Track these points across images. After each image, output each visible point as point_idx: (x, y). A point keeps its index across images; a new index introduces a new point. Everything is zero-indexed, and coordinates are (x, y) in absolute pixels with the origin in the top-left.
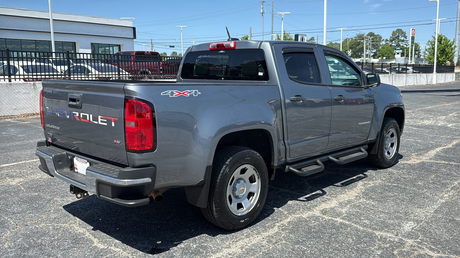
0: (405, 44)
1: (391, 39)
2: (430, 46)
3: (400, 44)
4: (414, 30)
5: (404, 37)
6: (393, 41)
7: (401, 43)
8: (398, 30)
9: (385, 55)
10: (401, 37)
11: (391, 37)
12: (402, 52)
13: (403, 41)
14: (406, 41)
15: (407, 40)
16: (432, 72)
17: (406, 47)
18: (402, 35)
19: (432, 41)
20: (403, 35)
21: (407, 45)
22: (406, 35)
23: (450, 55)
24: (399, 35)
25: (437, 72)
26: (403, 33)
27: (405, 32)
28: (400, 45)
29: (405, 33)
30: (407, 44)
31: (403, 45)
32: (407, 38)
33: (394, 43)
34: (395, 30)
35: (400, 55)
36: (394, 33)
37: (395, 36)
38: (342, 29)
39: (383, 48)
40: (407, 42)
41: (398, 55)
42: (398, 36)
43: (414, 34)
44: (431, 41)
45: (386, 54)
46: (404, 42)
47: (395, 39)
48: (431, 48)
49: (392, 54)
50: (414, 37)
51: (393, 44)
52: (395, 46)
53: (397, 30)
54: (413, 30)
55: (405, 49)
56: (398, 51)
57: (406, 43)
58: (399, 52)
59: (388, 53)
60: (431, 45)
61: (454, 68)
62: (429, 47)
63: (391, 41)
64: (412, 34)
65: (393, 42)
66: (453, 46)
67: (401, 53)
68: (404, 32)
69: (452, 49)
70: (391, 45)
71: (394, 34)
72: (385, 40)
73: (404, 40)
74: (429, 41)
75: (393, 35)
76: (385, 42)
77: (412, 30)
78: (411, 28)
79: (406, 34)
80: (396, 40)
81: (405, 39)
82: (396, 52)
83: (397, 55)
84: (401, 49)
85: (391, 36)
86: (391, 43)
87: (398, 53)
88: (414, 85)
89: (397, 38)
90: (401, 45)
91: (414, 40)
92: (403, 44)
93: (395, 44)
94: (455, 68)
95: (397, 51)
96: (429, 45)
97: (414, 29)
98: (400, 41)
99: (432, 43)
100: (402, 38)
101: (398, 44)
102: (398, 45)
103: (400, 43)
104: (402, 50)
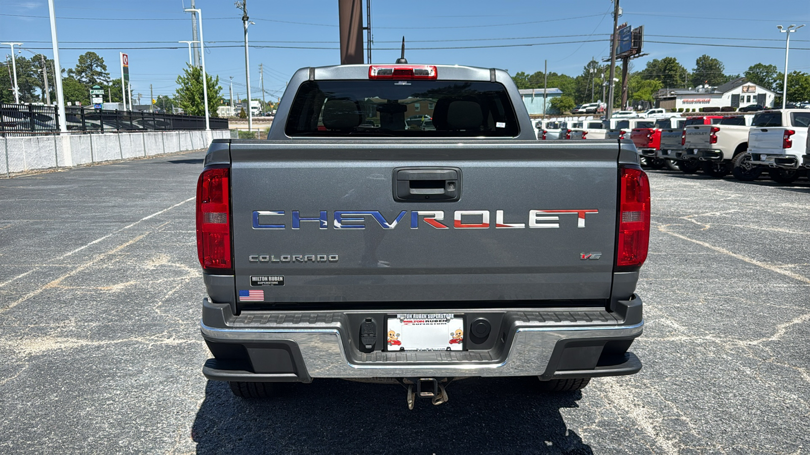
0: (104, 79)
1: (79, 68)
2: (182, 86)
3: (95, 79)
4: (127, 56)
5: (101, 67)
6: (83, 74)
7: (97, 78)
8: (89, 53)
9: (71, 98)
10: (97, 66)
11: (78, 67)
12: (103, 93)
13: (100, 74)
14: (105, 74)
15: (106, 72)
16: (203, 128)
17: (107, 84)
18: (97, 64)
19: (184, 78)
20: (99, 64)
21: (107, 82)
22: (104, 64)
23: (214, 102)
24: (91, 63)
25: (211, 129)
26: (98, 60)
27: (102, 58)
28: (96, 81)
29: (101, 60)
30: (109, 80)
31: (102, 81)
32: (107, 68)
33: (85, 76)
34: (84, 55)
35: (102, 98)
36: (82, 59)
37: (84, 64)
38: (12, 44)
39: (67, 85)
40: (108, 76)
41: (98, 98)
42: (91, 65)
43: (127, 64)
44: (182, 77)
45: (72, 96)
46: (102, 76)
47: (86, 70)
48: (185, 88)
49: (84, 96)
50: (128, 68)
51: (84, 79)
52: (88, 83)
53: (87, 54)
54: (125, 57)
55: (109, 89)
56: (97, 91)
57: (107, 79)
58: (98, 93)
59: (76, 95)
60: (183, 84)
61: (227, 122)
62: (182, 88)
63: (79, 73)
64: (124, 63)
65: (82, 76)
66: (217, 88)
67: (103, 95)
68: (100, 58)
69: (216, 93)
70: (79, 80)
71: (82, 61)
72: (67, 70)
73: (102, 73)
74: (180, 77)
75: (81, 63)
76: (68, 75)
77: (124, 55)
78: (121, 53)
79: (103, 61)
80: (87, 72)
81: (103, 71)
82: (94, 93)
83: (96, 98)
84: (101, 88)
85: (79, 65)
86: (79, 77)
87: (97, 96)
88: (187, 150)
89: (89, 68)
90: (98, 81)
91: (128, 73)
92: (100, 79)
93: (85, 78)
94: (229, 122)
95: (94, 91)
96: (180, 84)
97: (126, 54)
98: (94, 74)
99: (185, 80)
100: (99, 69)
101: (92, 79)
102: (93, 82)
103: (95, 77)
104: (103, 91)
